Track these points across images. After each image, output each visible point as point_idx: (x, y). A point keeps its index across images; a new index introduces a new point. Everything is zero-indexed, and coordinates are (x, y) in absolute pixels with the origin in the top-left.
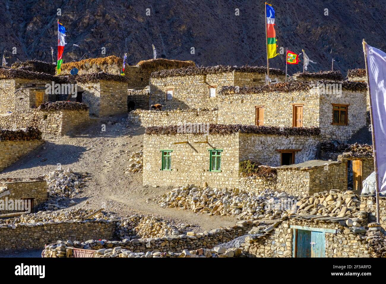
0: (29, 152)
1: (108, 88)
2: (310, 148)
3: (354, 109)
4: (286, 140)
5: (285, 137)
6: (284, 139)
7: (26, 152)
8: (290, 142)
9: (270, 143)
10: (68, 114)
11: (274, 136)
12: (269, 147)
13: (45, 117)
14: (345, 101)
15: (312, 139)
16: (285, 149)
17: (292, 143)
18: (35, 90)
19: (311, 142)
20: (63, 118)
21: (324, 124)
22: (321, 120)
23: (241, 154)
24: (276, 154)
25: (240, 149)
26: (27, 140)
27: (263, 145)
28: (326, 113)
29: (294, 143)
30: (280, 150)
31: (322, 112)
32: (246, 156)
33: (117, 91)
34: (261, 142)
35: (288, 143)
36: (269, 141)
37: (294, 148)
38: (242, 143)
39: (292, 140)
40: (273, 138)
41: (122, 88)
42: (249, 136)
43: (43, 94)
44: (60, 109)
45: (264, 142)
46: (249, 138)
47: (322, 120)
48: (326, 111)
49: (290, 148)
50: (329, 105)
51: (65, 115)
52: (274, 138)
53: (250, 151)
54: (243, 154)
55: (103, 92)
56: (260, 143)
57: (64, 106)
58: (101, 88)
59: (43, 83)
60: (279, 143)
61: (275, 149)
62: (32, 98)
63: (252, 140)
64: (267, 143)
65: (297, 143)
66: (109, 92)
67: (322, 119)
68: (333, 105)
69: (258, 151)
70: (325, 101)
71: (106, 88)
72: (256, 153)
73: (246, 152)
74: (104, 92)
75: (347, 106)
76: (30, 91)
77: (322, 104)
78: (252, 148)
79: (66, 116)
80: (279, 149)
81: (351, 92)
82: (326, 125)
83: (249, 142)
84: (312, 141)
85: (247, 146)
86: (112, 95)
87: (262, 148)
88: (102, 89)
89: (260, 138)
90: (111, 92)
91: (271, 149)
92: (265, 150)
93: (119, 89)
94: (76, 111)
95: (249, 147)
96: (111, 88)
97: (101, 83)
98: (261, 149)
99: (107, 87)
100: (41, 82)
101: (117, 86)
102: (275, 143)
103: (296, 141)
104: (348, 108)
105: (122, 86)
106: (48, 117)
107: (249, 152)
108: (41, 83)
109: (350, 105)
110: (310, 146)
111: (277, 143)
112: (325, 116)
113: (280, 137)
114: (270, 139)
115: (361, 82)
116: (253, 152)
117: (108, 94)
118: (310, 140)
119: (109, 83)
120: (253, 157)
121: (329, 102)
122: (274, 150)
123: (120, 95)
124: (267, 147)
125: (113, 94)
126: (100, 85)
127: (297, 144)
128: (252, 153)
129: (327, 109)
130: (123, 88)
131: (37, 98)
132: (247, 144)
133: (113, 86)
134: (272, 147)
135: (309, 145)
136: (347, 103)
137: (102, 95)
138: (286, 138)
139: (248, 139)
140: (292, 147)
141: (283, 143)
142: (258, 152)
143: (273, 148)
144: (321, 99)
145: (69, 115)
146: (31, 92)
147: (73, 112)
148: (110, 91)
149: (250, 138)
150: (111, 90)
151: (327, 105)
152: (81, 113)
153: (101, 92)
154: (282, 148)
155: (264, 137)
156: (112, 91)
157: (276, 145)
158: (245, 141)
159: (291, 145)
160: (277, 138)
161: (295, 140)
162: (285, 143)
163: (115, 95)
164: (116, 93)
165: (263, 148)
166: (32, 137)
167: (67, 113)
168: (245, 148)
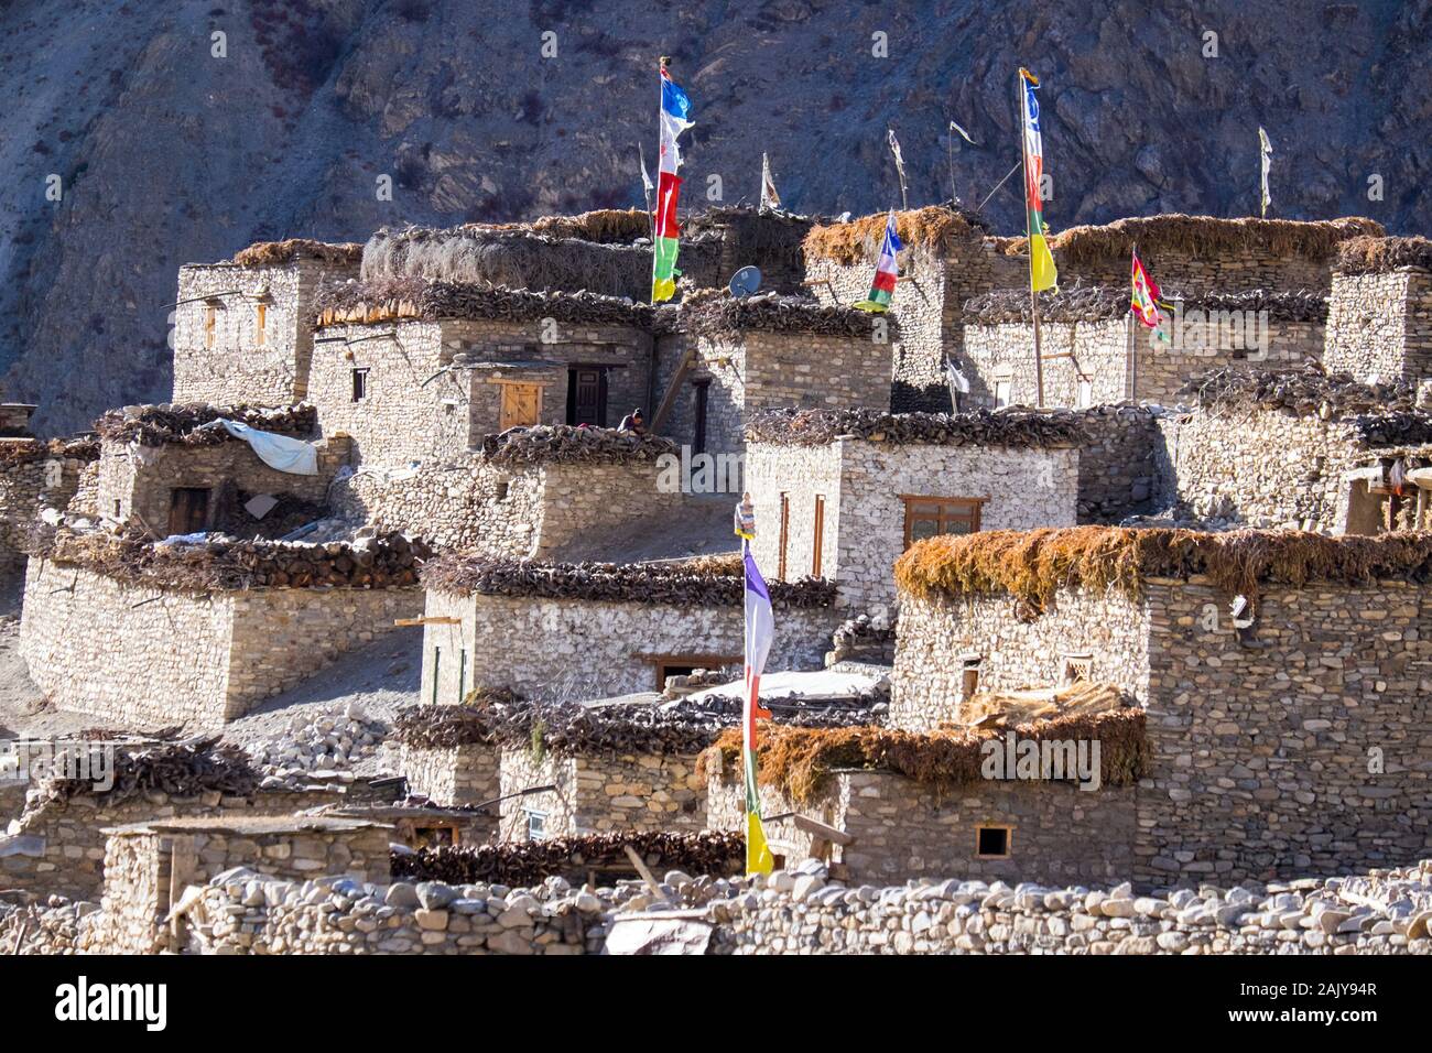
0: (379, 637)
1: (787, 367)
2: (789, 654)
3: (1011, 516)
4: (681, 621)
5: (677, 613)
6: (670, 620)
7: (369, 635)
8: (700, 629)
9: (611, 630)
10: (573, 482)
11: (627, 607)
12: (607, 645)
13: (502, 491)
14: (965, 487)
15: (799, 620)
16: (675, 653)
17: (705, 632)
18: (498, 374)
19: (794, 632)
20: (551, 498)
21: (861, 569)
22: (845, 554)
23: (482, 666)
24: (635, 670)
25: (481, 650)
26: (372, 588)
27: (580, 639)
28: (873, 528)
29: (717, 631)
30: (652, 655)
31: (852, 524)
32: (505, 674)
33: (833, 380)
34: (572, 628)
35: (690, 633)
36: (604, 626)
37: (712, 651)
38: (490, 629)
39: (706, 624)
40: (622, 616)
41: (860, 367)
42: (518, 604)
43: (540, 389)
44: (539, 458)
45: (581, 627)
46: (517, 612)
47: (853, 554)
48: (873, 521)
49: (698, 651)
50: (885, 501)
51: (561, 485)
52: (629, 613)
53: (522, 656)
54: (491, 667)
55: (758, 386)
56: (564, 629)
57: (555, 446)
58: (749, 367)
59: (578, 336)
60: (650, 633)
61: (629, 652)
62: (485, 405)
63: (532, 620)
64: (595, 630)
65: (730, 633)
66: (793, 385)
67: (849, 550)
68: (907, 500)
69: (555, 656)
70: (867, 487)
71: (777, 367)
72: (545, 663)
73: (504, 658)
74: (767, 383)
75: (981, 502)
76: (473, 377)
77: (852, 498)
78: (531, 647)
79: (564, 491)
80: (647, 651)
81: (995, 453)
82: (873, 571)
83: (520, 625)
84: (797, 626)
85: (507, 639)
86: (805, 397)
87: (576, 646)
88: (758, 373)
89: (567, 613)
90: (804, 385)
91: (611, 652)
92: (588, 654)
93: (843, 371)
94: (617, 469)
95: (518, 644)
96: (805, 368)
97: (751, 345)
98: (571, 650)
99: (780, 360)
100: (570, 333)
101: (835, 355)
102: (630, 630)
103: (726, 629)
104: (983, 510)
105: (860, 359)
106: (509, 493)
107: (516, 659)
108: (567, 337)
109: (989, 500)
110: (788, 644)
111: (639, 632)
112: (868, 539)
113: (653, 612)
114: (610, 616)
115: (1050, 416)
116: (534, 659)
117: (784, 392)
118: (790, 625)
119: (793, 344)
120: (534, 678)
121: (886, 490)
122: (625, 655)
123: (850, 398)
124: (594, 646)
125: (809, 392)
126: (749, 355)
127: (729, 638)
128: (532, 663)
129: (877, 513)
130: (867, 363)
131: (512, 408)
132: (511, 631)
133: (814, 357)
134: (620, 644)
135: (785, 640)
136: (978, 493)
137: (757, 400)
138: (681, 617)
139: (515, 616)
140: (706, 647)
141: (665, 631)
142: (555, 661)
143: (624, 650)
144: (850, 480)
145: (582, 483)
146: (479, 380)
147: (597, 472)
148: (798, 379)
149: (524, 611)
150: (804, 374)
151: (878, 501)
152: (637, 477)
153: (753, 386)
154: (663, 649)
155: (582, 610)
156: (809, 379)
157: (635, 640)
158: (502, 620)
159: (700, 640)
160: (641, 613)
161: (718, 622)
162: (676, 632)
163: (822, 398)
164: (830, 390)
165: (580, 648)
166: (395, 577)
167: (570, 475)
168: (501, 646)
